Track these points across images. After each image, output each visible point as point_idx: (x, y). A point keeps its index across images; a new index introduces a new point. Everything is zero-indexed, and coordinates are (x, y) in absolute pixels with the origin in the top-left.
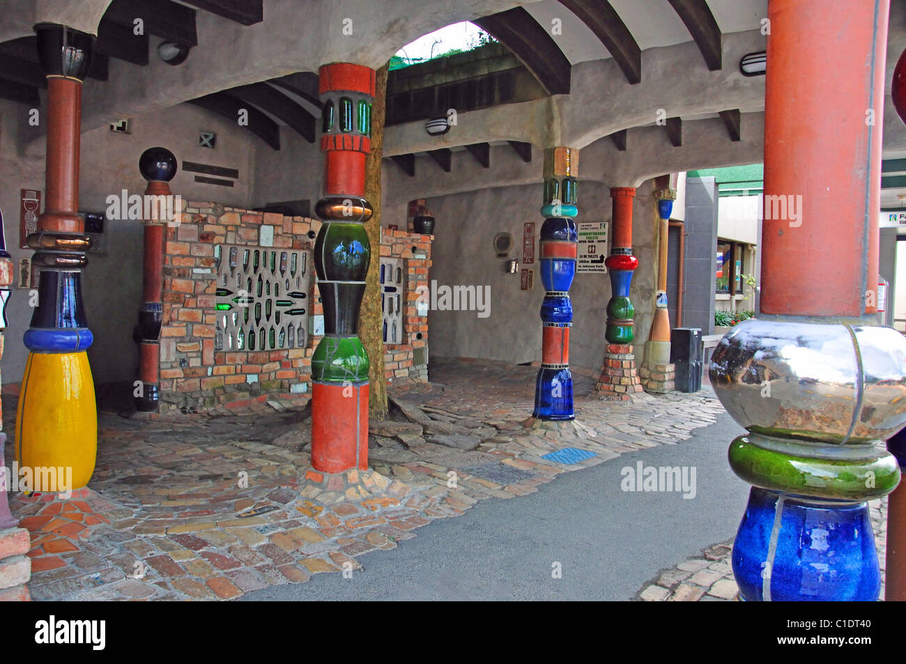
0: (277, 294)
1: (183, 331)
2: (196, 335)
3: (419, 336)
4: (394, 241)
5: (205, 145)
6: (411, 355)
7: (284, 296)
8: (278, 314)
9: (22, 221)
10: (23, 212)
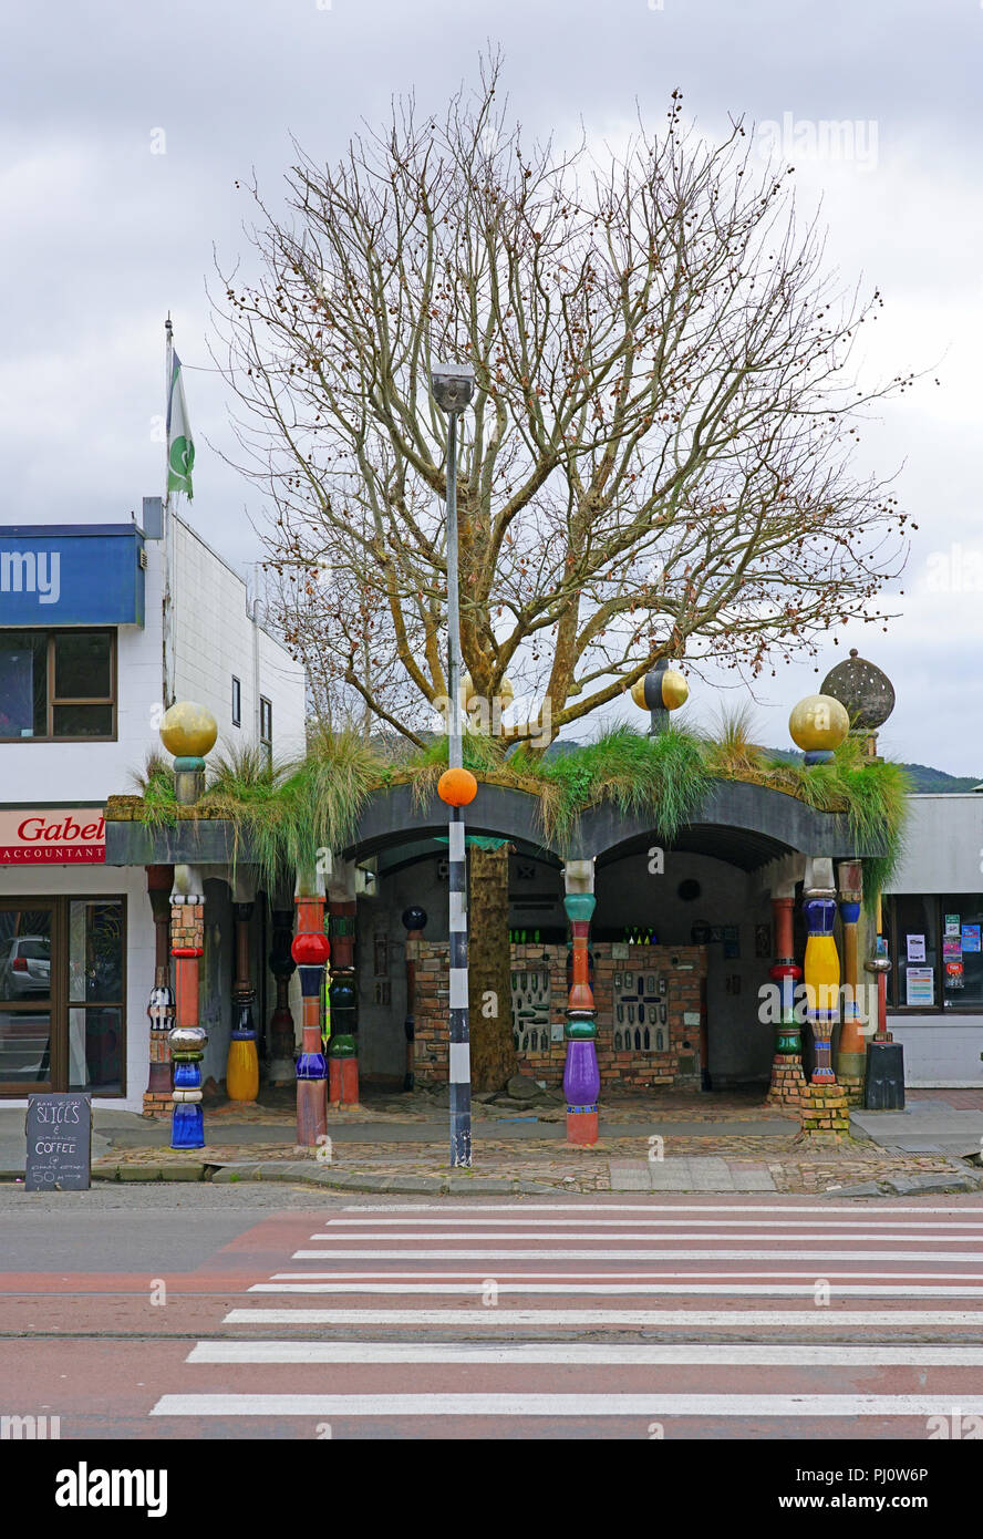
0: (520, 1007)
1: (432, 1035)
2: (442, 1038)
3: (686, 1045)
4: (646, 954)
5: (527, 877)
6: (675, 1063)
7: (526, 1007)
8: (521, 1023)
9: (376, 958)
10: (376, 949)
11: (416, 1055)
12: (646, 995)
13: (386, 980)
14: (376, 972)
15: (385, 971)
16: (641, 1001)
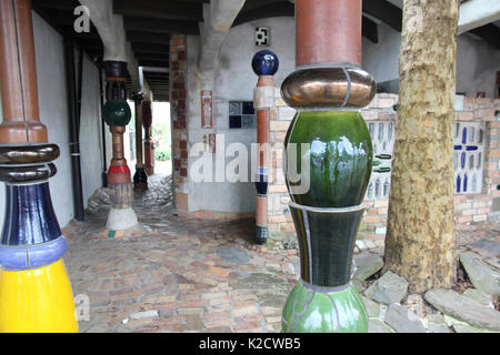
6: (490, 203)
9: (203, 111)
10: (203, 105)
11: (270, 208)
12: (468, 144)
13: (211, 131)
14: (203, 124)
15: (211, 124)
16: (464, 149)
